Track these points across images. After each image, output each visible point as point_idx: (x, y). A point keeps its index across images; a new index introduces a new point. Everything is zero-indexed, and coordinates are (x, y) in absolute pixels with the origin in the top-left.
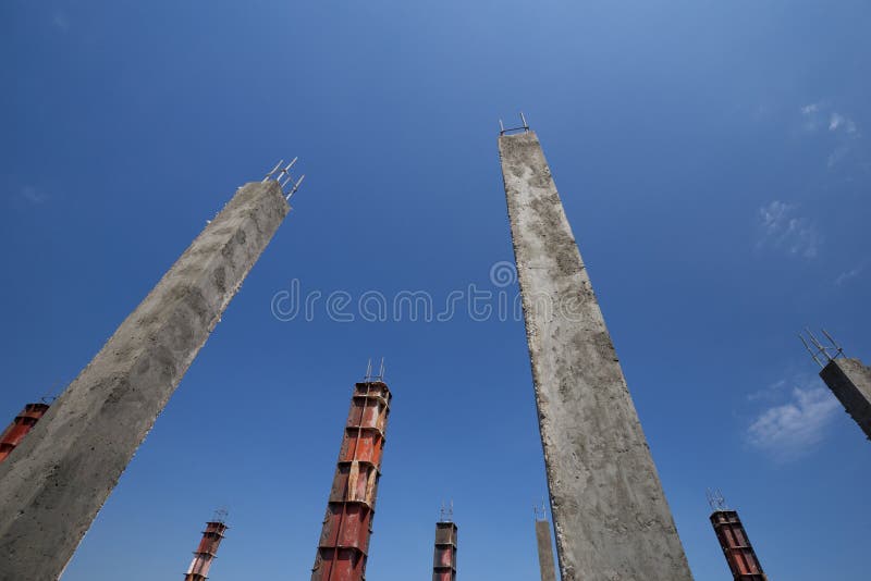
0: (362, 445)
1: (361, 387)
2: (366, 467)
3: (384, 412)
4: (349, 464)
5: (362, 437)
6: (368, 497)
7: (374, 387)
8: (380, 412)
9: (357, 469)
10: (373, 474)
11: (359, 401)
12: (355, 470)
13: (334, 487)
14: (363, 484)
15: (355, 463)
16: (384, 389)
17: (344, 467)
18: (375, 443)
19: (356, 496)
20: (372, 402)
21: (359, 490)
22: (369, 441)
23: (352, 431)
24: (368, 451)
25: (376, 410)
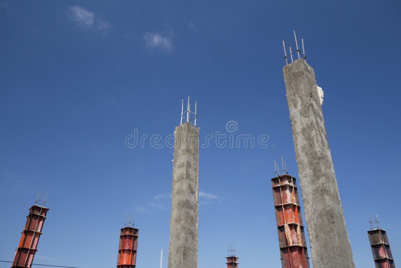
0: (287, 215)
1: (275, 180)
2: (293, 227)
3: (293, 190)
4: (283, 227)
5: (285, 210)
6: (300, 241)
7: (282, 178)
8: (291, 191)
9: (289, 228)
10: (298, 228)
11: (276, 189)
12: (287, 229)
13: (280, 240)
14: (294, 236)
15: (286, 225)
16: (289, 178)
17: (281, 228)
18: (294, 210)
19: (293, 243)
20: (284, 188)
21: (294, 239)
22: (290, 211)
23: (278, 208)
24: (292, 217)
25: (288, 192)
